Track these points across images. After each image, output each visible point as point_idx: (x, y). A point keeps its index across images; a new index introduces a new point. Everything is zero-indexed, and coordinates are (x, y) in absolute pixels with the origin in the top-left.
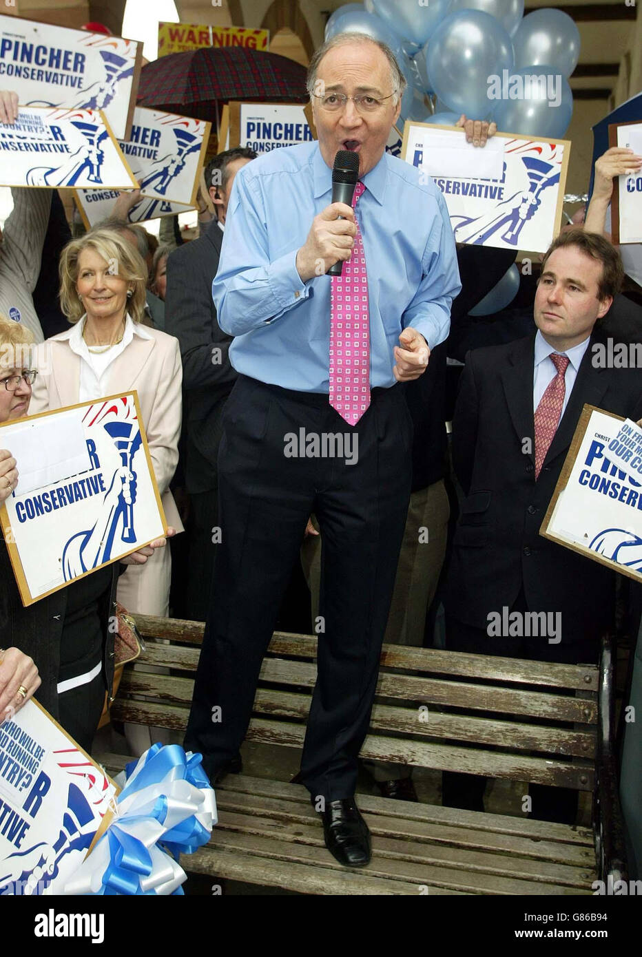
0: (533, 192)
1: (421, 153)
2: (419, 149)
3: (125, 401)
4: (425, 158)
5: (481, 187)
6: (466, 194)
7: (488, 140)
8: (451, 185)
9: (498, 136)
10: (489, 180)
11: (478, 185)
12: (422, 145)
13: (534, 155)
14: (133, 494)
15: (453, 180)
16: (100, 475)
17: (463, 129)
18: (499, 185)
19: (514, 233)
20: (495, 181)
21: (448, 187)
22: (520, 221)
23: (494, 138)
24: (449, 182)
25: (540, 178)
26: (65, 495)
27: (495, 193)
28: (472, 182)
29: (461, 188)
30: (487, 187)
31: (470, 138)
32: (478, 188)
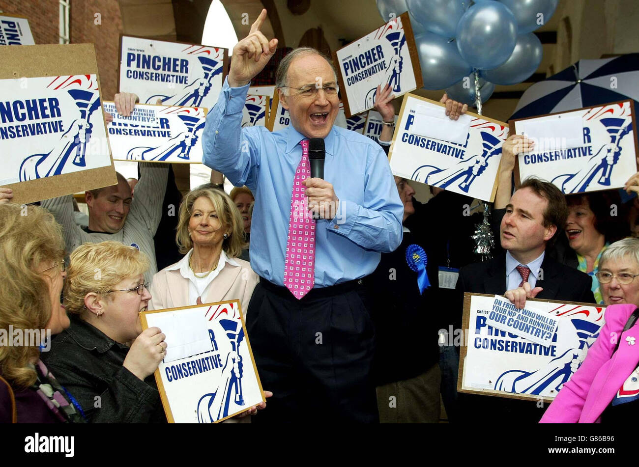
0: (484, 157)
1: (413, 117)
2: (412, 114)
3: (232, 305)
4: (415, 121)
5: (450, 148)
6: (439, 152)
7: (461, 116)
8: (430, 143)
9: (468, 114)
10: (456, 144)
11: (449, 147)
12: (414, 111)
13: (489, 131)
14: (241, 371)
15: (432, 140)
16: (218, 355)
17: (444, 104)
18: (462, 148)
19: (467, 184)
20: (460, 145)
21: (428, 144)
22: (472, 176)
23: (465, 115)
24: (429, 141)
25: (490, 148)
26: (197, 367)
27: (459, 154)
28: (444, 143)
29: (436, 147)
30: (454, 148)
31: (448, 113)
32: (448, 148)
